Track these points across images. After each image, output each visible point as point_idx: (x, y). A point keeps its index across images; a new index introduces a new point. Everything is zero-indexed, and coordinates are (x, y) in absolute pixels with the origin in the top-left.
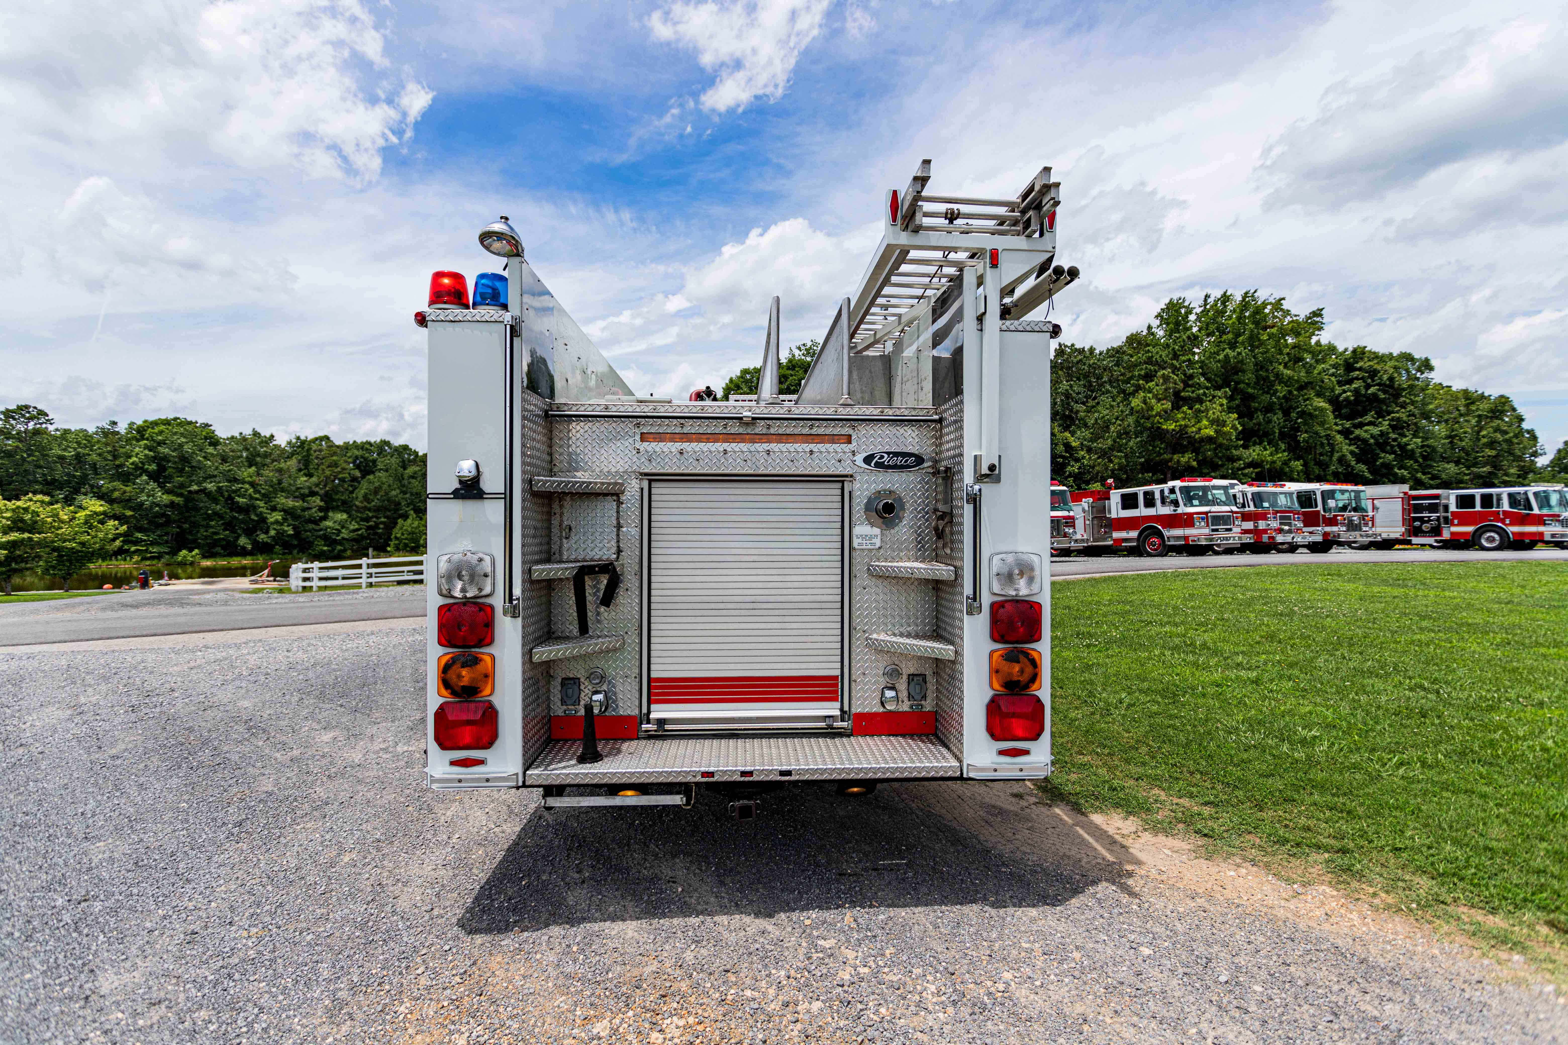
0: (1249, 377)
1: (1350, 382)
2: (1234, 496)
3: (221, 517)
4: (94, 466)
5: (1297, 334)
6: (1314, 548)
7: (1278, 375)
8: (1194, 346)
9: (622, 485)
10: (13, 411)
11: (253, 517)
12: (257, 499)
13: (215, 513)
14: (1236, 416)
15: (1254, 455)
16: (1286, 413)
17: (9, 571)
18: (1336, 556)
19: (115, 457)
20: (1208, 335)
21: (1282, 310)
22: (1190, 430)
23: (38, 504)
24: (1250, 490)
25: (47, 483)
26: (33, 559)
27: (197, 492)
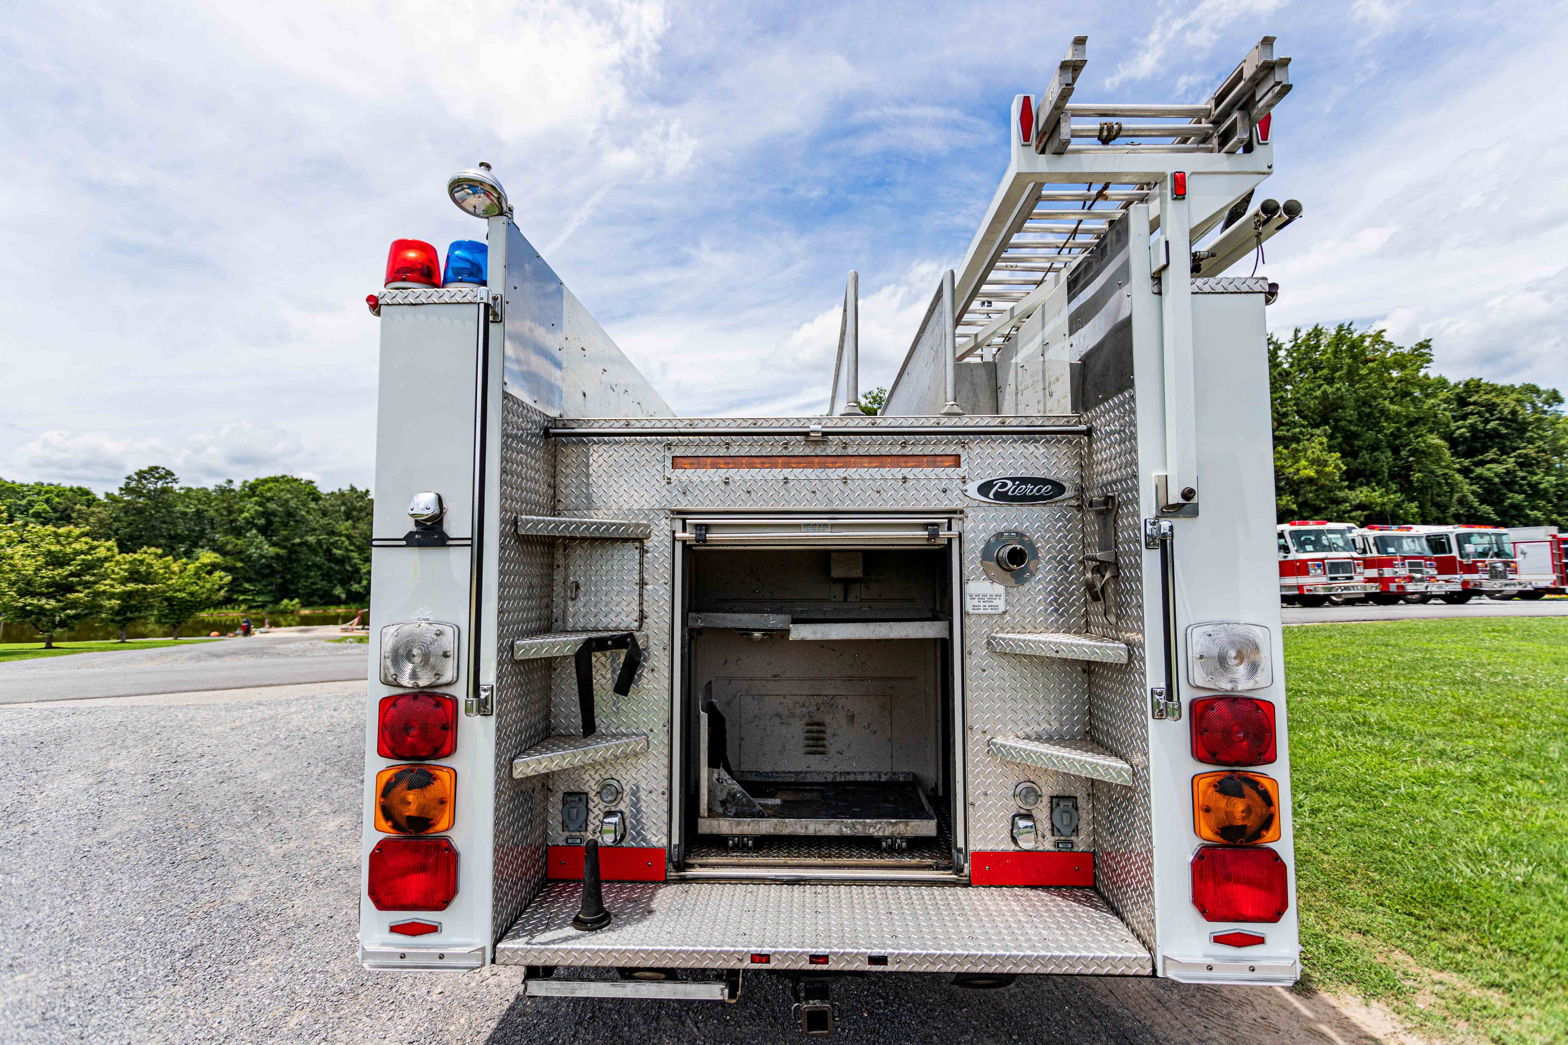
0: (1351, 413)
1: (1464, 417)
2: (1353, 540)
3: (319, 568)
4: (211, 521)
5: (1403, 367)
6: (1451, 598)
7: (1383, 411)
8: (1286, 383)
9: (647, 526)
10: (145, 472)
11: (348, 568)
12: (352, 551)
13: (315, 565)
14: (1338, 455)
15: (1362, 497)
16: (1396, 451)
17: (125, 619)
18: (1475, 608)
19: (230, 512)
20: (1301, 371)
21: (1383, 342)
22: (1287, 471)
23: (152, 556)
24: (1371, 534)
25: (171, 537)
26: (146, 609)
27: (300, 545)
